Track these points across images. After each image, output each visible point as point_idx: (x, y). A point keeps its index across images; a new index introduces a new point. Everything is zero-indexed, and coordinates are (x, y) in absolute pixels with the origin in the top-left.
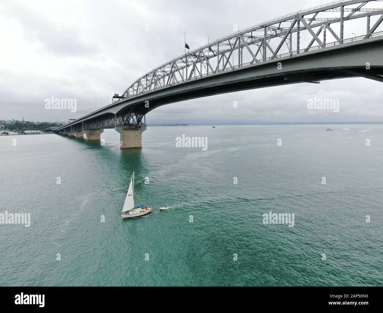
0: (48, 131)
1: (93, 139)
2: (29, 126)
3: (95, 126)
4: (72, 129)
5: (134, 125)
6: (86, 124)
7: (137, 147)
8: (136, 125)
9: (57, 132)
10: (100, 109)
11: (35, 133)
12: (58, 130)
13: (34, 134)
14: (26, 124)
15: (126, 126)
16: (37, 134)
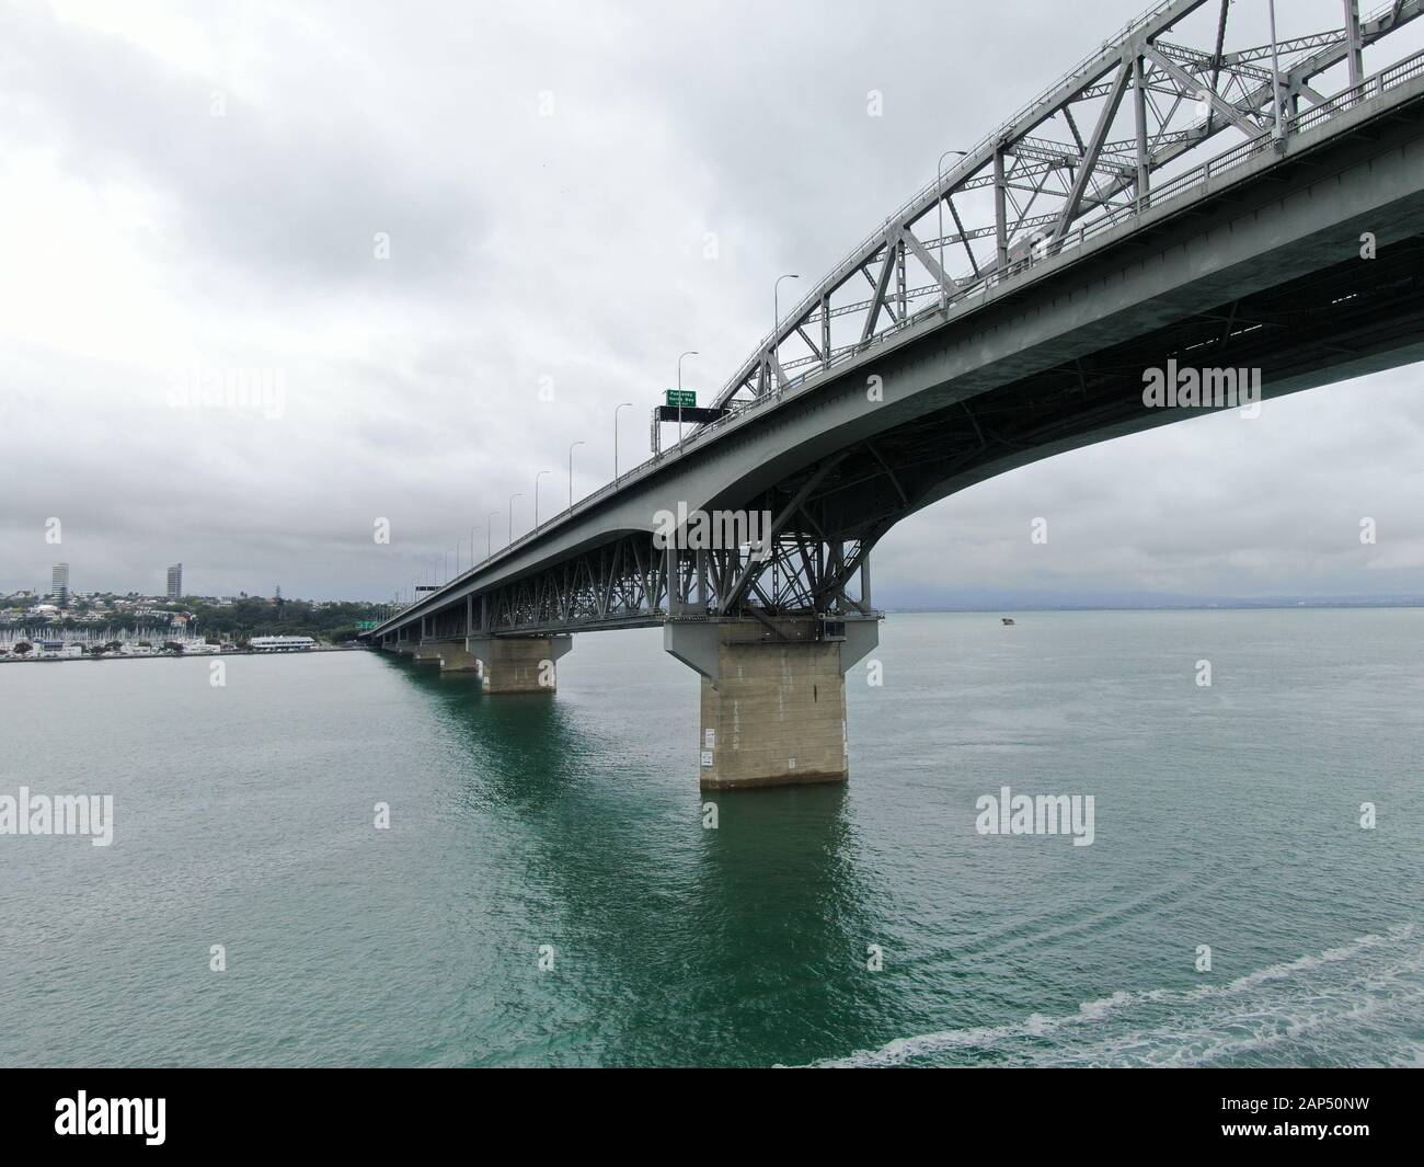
0: (344, 640)
1: (516, 687)
2: (286, 618)
3: (531, 621)
4: (429, 633)
5: (796, 613)
6: (484, 610)
7: (816, 773)
8: (805, 611)
9: (374, 644)
10: (563, 514)
11: (288, 648)
12: (381, 633)
13: (285, 649)
14: (276, 611)
15: (741, 618)
16: (298, 649)
